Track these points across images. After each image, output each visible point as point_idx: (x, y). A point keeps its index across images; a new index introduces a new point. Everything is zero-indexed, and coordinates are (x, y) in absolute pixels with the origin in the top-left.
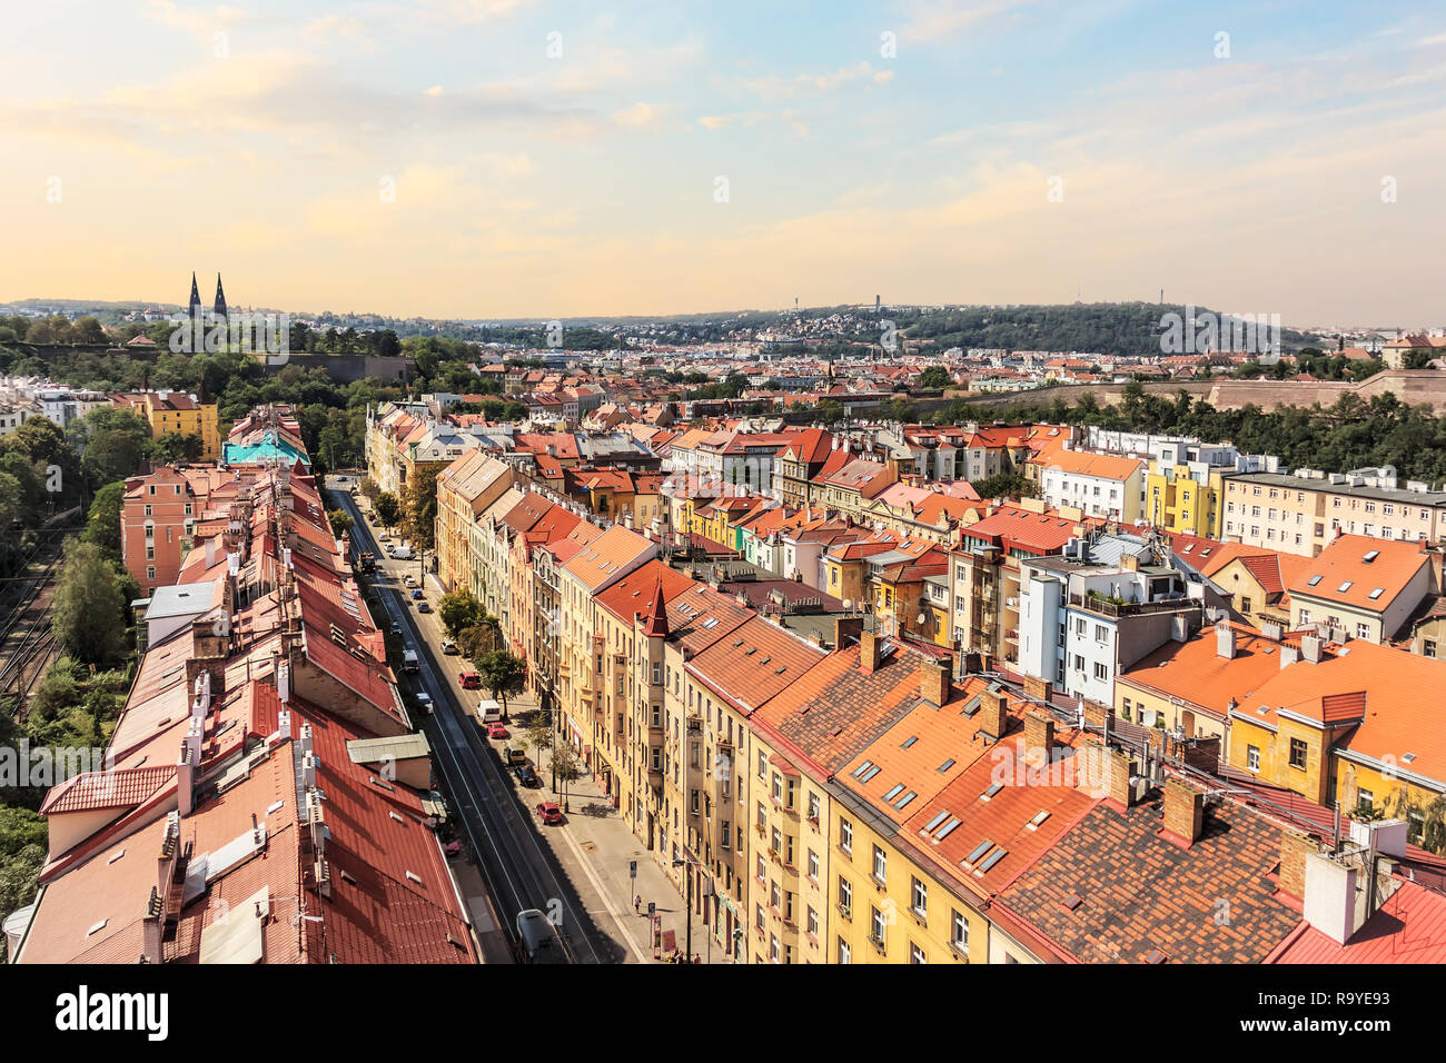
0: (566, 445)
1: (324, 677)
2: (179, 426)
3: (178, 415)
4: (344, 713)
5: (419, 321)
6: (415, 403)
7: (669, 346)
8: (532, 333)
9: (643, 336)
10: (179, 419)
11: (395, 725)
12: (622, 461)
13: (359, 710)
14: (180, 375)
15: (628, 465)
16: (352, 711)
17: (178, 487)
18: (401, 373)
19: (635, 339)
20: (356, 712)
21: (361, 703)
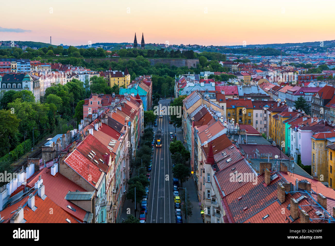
0: (234, 90)
1: (69, 169)
2: (118, 82)
3: (118, 79)
4: (75, 182)
5: (212, 46)
6: (190, 75)
7: (303, 54)
8: (250, 50)
9: (292, 51)
10: (118, 80)
11: (92, 187)
12: (249, 97)
13: (80, 181)
14: (124, 66)
15: (252, 99)
16: (78, 181)
17: (99, 102)
18: (194, 65)
19: (289, 52)
20: (79, 182)
21: (81, 179)
